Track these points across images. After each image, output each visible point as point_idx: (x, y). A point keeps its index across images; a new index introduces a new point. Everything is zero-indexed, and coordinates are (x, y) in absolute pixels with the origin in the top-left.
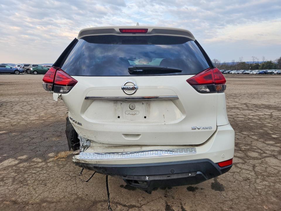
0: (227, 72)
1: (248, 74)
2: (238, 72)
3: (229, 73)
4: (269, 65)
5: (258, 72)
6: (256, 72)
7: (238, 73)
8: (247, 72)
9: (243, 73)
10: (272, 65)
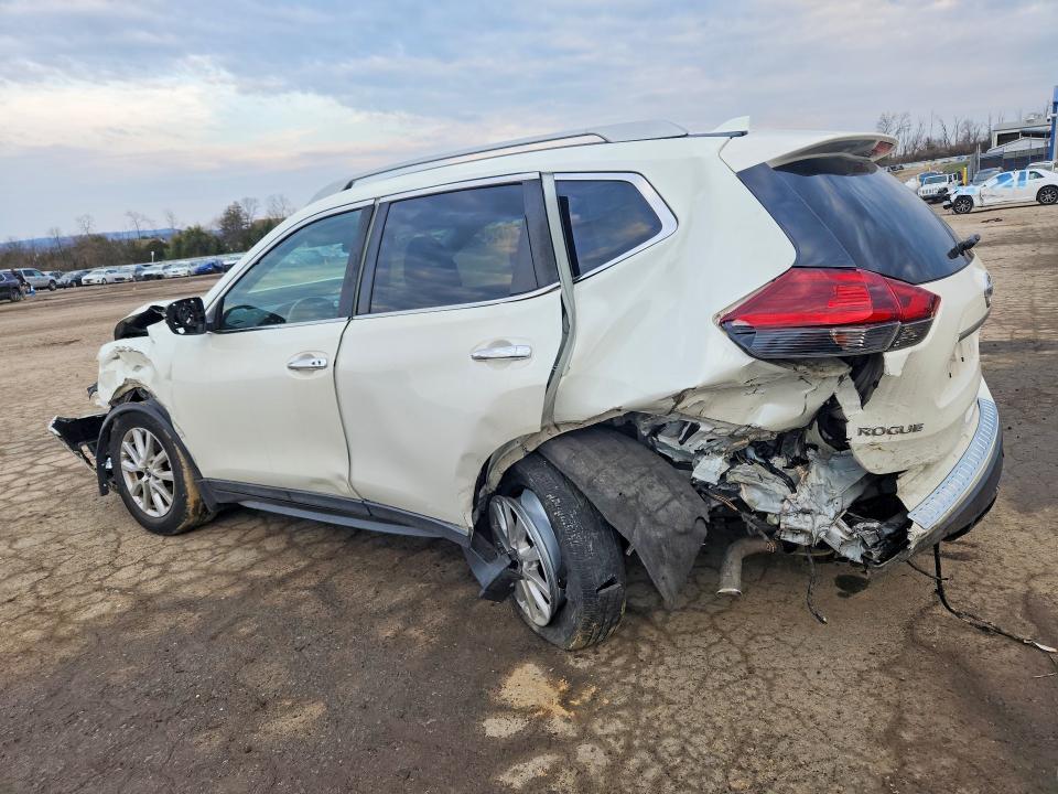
0: (66, 277)
1: (159, 277)
2: (117, 275)
3: (78, 282)
4: (199, 242)
5: (193, 269)
6: (187, 269)
7: (117, 279)
8: (154, 272)
9: (138, 278)
10: (208, 243)
